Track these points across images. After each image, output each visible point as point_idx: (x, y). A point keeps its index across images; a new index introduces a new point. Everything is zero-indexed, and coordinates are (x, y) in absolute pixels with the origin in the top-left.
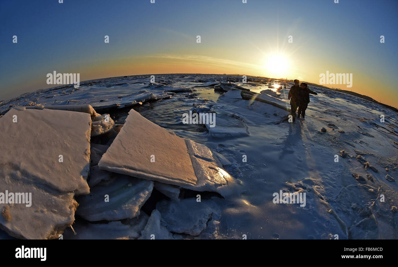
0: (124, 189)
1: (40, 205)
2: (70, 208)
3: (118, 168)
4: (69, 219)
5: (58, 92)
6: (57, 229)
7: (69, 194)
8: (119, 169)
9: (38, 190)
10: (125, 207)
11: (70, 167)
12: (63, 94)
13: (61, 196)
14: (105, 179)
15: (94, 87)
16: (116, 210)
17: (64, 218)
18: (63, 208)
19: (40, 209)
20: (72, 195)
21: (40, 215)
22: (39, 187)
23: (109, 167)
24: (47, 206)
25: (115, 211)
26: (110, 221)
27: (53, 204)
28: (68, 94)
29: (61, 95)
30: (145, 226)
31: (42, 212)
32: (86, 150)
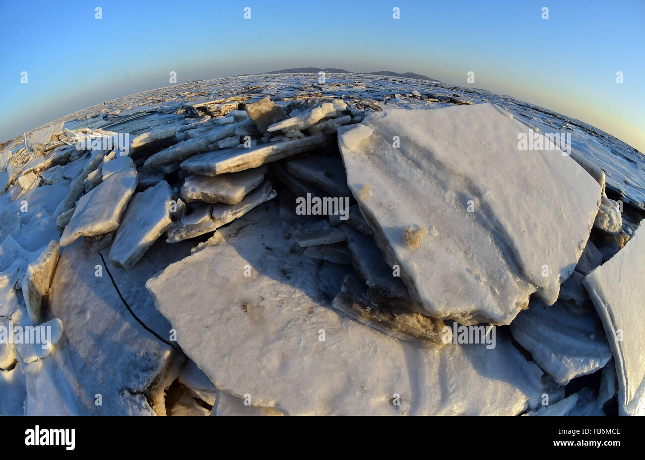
0: (583, 335)
1: (481, 267)
2: (517, 304)
3: (601, 301)
4: (504, 317)
5: (541, 116)
6: (475, 315)
7: (531, 286)
8: (600, 303)
9: (493, 246)
10: (566, 362)
11: (553, 249)
12: (548, 124)
13: (518, 280)
14: (576, 303)
15: (594, 139)
16: (555, 354)
17: (499, 310)
18: (509, 298)
19: (478, 271)
20: (532, 290)
21: (472, 280)
22: (497, 243)
23: (594, 290)
24: (490, 277)
25: (553, 355)
26: (534, 360)
27: (501, 282)
28: (556, 128)
29: (545, 124)
30: (553, 404)
31: (477, 278)
32: (582, 241)
